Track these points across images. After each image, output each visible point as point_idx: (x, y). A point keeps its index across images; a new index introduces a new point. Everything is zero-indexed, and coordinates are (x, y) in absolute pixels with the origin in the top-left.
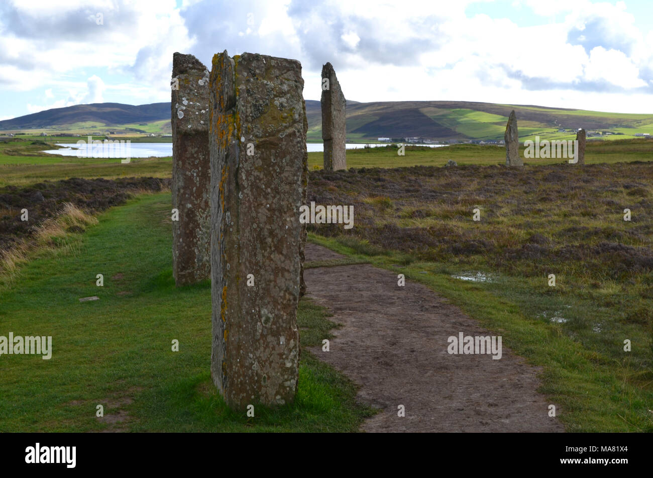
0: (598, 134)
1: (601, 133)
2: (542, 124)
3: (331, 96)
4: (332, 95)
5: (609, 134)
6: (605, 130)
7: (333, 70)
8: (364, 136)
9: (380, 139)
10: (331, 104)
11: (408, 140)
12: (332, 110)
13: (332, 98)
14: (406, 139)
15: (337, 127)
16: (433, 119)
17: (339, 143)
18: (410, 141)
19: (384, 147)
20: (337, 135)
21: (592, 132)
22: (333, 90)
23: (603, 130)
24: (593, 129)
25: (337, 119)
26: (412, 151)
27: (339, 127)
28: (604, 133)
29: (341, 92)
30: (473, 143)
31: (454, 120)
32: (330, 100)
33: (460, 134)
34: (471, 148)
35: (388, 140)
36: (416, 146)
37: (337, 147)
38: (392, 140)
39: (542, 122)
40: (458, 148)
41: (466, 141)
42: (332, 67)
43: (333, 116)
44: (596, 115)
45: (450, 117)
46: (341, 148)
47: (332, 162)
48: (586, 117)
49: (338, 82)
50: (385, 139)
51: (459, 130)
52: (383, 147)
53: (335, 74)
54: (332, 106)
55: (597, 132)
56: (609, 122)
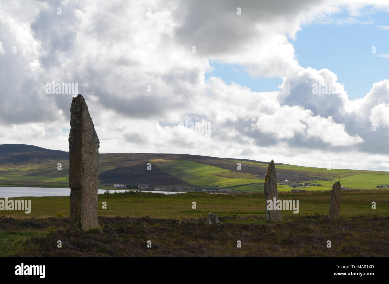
0: (301, 185)
1: (303, 184)
2: (255, 176)
3: (81, 135)
4: (83, 134)
5: (310, 186)
6: (307, 182)
7: (85, 104)
8: (102, 183)
9: (115, 185)
10: (81, 145)
11: (140, 187)
12: (83, 152)
13: (83, 137)
14: (139, 186)
15: (88, 172)
16: (162, 169)
17: (90, 192)
18: (142, 188)
19: (123, 193)
20: (87, 182)
21: (296, 183)
22: (84, 128)
23: (305, 182)
24: (297, 181)
25: (88, 163)
26: (148, 197)
27: (90, 172)
28: (306, 184)
29: (94, 131)
30: (196, 190)
31: (180, 170)
32: (81, 140)
33: (185, 182)
34: (202, 196)
35: (122, 186)
36: (152, 193)
37: (87, 197)
38: (126, 186)
39: (254, 174)
40: (190, 196)
41: (191, 189)
42: (84, 100)
43: (83, 159)
44: (299, 169)
45: (177, 168)
46: (91, 198)
47: (80, 216)
48: (291, 170)
49: (91, 119)
50: (120, 185)
51: (184, 179)
52: (121, 193)
53: (87, 109)
54: (82, 147)
55: (300, 183)
56: (310, 175)
